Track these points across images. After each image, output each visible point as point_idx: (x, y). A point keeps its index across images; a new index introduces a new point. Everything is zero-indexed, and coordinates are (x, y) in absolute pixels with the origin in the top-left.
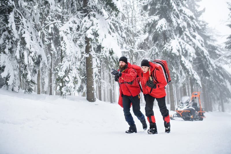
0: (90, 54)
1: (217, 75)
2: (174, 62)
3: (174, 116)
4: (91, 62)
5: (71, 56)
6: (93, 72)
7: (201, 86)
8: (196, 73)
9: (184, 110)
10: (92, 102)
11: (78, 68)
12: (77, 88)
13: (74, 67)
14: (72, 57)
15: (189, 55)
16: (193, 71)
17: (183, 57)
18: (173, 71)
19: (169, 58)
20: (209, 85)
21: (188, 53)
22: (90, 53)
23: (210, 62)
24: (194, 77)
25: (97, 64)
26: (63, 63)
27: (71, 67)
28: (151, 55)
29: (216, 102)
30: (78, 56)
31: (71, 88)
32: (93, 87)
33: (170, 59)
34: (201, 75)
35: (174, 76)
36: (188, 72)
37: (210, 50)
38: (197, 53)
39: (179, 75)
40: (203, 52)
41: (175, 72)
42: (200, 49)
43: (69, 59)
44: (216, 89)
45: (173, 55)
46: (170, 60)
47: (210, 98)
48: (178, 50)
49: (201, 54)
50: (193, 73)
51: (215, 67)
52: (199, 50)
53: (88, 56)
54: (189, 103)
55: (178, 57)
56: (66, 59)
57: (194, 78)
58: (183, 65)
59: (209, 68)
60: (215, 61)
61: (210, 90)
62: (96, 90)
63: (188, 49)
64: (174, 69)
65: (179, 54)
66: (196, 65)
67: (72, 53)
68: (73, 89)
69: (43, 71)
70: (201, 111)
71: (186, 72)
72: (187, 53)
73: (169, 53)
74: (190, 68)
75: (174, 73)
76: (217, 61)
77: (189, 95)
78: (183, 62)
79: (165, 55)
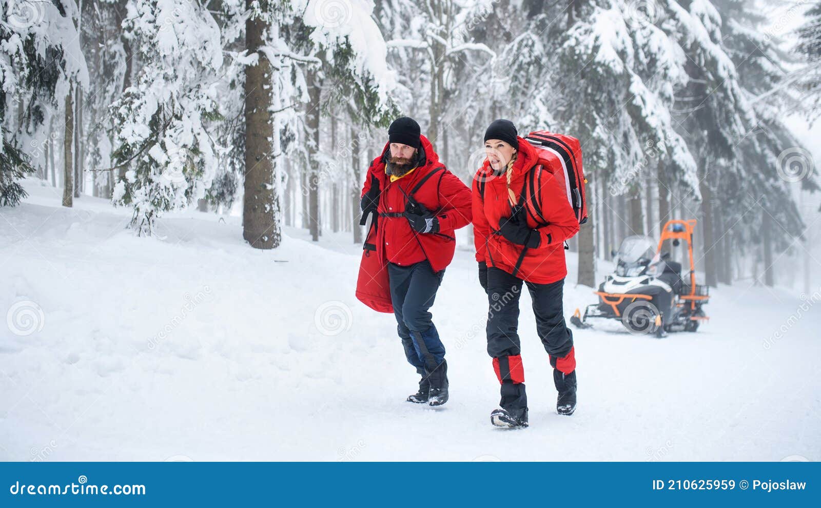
0: (262, 54)
1: (758, 149)
2: (603, 100)
3: (590, 313)
4: (266, 87)
5: (180, 58)
6: (271, 128)
7: (698, 193)
8: (682, 143)
9: (627, 293)
10: (264, 248)
11: (209, 110)
12: (200, 193)
13: (190, 105)
14: (184, 65)
15: (662, 71)
16: (672, 135)
17: (636, 79)
18: (595, 135)
19: (582, 81)
20: (725, 188)
21: (658, 64)
22: (262, 48)
23: (736, 101)
24: (675, 158)
25: (298, 93)
26: (143, 87)
27: (177, 105)
28: (516, 67)
29: (746, 249)
30: (208, 59)
31: (172, 192)
32: (272, 190)
33: (588, 85)
34: (702, 150)
35: (597, 154)
36: (654, 139)
37: (741, 55)
38: (692, 67)
39: (617, 150)
40: (713, 63)
41: (604, 137)
42: (704, 50)
43: (170, 72)
44: (751, 204)
45: (600, 69)
46: (587, 88)
47: (727, 236)
48: (618, 52)
49: (705, 69)
50: (673, 143)
51: (754, 122)
52: (699, 55)
53: (253, 59)
54: (650, 265)
55: (616, 78)
56: (156, 71)
57: (674, 162)
58: (635, 112)
59: (734, 126)
60: (755, 99)
61: (729, 205)
62: (281, 201)
63: (659, 49)
64: (601, 126)
65: (625, 67)
66: (684, 111)
67: (185, 48)
68: (180, 197)
69: (95, 106)
70: (695, 294)
71: (644, 140)
72: (656, 67)
73: (584, 62)
74: (663, 124)
75: (599, 142)
76: (763, 99)
77: (651, 235)
78: (637, 101)
79: (569, 70)
